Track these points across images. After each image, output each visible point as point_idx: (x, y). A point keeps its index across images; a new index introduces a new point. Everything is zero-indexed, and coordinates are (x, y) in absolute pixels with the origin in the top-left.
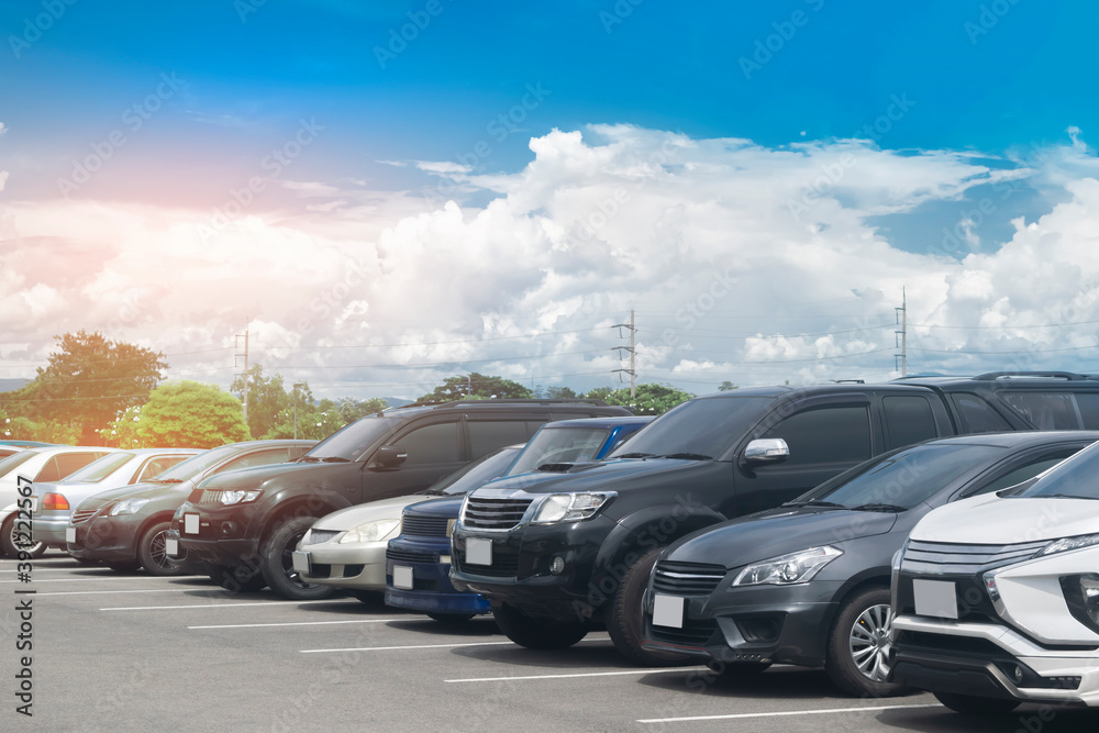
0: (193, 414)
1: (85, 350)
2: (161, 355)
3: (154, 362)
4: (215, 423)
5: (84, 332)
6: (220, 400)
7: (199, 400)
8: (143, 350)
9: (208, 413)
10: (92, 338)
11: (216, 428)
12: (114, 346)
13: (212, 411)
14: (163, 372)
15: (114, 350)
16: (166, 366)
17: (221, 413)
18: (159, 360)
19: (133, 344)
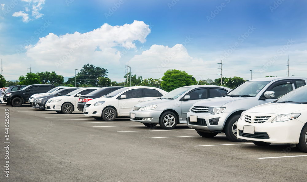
0: (179, 80)
1: (89, 69)
2: (106, 70)
3: (105, 71)
4: (185, 82)
5: (89, 64)
6: (187, 76)
7: (180, 76)
8: (102, 69)
9: (183, 80)
10: (90, 66)
11: (186, 84)
12: (96, 68)
13: (184, 79)
14: (107, 74)
15: (96, 69)
16: (108, 72)
17: (187, 80)
18: (106, 71)
19: (100, 67)
